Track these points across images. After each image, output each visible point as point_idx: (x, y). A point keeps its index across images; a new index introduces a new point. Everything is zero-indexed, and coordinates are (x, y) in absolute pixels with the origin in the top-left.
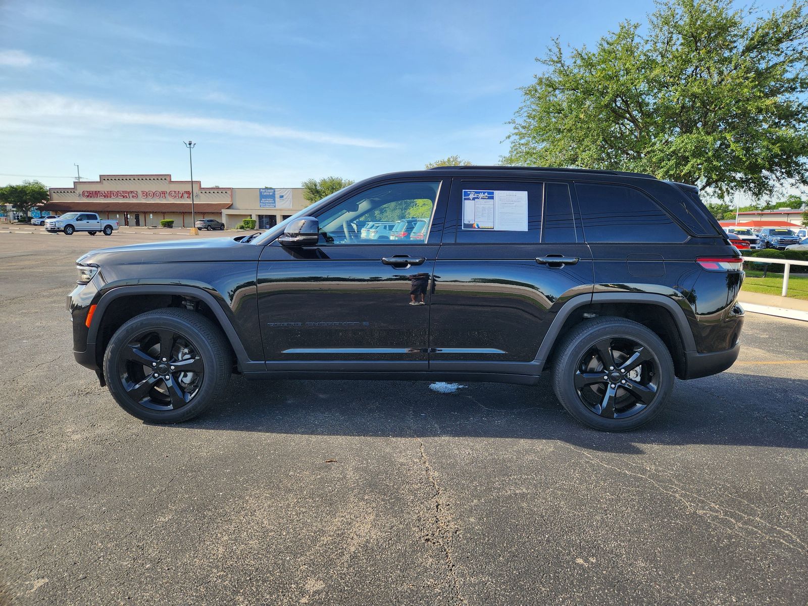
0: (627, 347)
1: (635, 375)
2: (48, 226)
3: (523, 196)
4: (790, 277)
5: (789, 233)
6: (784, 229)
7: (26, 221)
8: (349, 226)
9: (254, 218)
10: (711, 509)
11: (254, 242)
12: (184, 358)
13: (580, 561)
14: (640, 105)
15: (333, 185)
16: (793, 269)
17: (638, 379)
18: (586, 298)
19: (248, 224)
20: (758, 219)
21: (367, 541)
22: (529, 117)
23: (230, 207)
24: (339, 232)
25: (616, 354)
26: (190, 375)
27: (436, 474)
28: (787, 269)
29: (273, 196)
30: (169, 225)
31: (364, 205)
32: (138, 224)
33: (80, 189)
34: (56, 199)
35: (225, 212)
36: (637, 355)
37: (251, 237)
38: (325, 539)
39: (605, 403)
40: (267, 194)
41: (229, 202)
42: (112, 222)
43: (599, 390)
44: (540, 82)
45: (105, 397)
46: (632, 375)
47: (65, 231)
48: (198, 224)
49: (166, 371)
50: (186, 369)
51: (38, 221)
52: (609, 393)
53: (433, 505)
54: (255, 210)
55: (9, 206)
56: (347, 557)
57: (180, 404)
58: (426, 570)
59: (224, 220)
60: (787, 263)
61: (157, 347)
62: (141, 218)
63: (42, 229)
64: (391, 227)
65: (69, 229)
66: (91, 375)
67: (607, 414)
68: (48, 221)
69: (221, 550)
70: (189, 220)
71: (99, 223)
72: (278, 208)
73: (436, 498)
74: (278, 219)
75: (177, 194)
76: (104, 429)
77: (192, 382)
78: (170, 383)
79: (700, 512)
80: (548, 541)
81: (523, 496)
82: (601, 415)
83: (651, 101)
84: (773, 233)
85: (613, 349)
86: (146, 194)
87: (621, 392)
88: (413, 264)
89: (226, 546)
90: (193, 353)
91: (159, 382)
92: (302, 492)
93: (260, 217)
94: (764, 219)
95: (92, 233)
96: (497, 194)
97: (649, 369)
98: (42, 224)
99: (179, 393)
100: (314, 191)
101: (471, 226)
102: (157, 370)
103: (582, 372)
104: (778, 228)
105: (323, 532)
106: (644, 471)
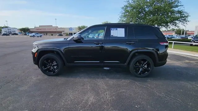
0: (145, 60)
1: (146, 66)
2: (30, 36)
3: (124, 29)
4: (174, 45)
5: (173, 36)
6: (171, 35)
7: (26, 34)
8: (87, 35)
9: (68, 33)
10: (162, 94)
11: (68, 40)
12: (55, 63)
13: (136, 106)
14: (145, 11)
15: (84, 27)
16: (174, 43)
17: (146, 67)
18: (137, 51)
19: (67, 35)
20: (166, 33)
21: (92, 102)
22: (122, 13)
23: (64, 31)
24: (85, 37)
25: (142, 62)
26: (56, 67)
27: (106, 87)
28: (173, 43)
29: (72, 29)
30: (52, 35)
31: (90, 31)
32: (46, 35)
33: (35, 29)
34: (31, 30)
35: (63, 32)
36: (146, 62)
37: (67, 38)
38: (84, 101)
39: (140, 72)
40: (71, 29)
41: (63, 30)
42: (42, 35)
43: (138, 69)
44: (125, 6)
45: (39, 71)
46: (145, 66)
47: (33, 36)
48: (58, 35)
49: (51, 66)
50: (55, 65)
51: (28, 35)
52: (141, 70)
53: (106, 94)
54: (68, 32)
55: (22, 32)
56: (88, 105)
57: (54, 72)
58: (105, 108)
59: (62, 34)
60: (173, 42)
61: (49, 61)
62: (47, 34)
63: (29, 36)
64: (95, 35)
65: (34, 36)
66: (36, 66)
67: (140, 74)
68: (30, 35)
69: (63, 104)
70: (56, 34)
71: (39, 35)
72: (73, 32)
73: (106, 92)
74: (73, 34)
75: (53, 29)
76: (40, 77)
77: (56, 68)
78: (52, 68)
79: (160, 95)
80: (129, 102)
81: (124, 92)
82: (139, 74)
83: (147, 9)
84: (169, 36)
85: (142, 61)
86: (48, 29)
87: (143, 70)
88: (100, 44)
89: (64, 103)
90: (56, 62)
91: (50, 68)
92: (79, 91)
93: (69, 33)
94: (167, 33)
95: (38, 37)
96: (118, 29)
97: (149, 65)
98: (29, 35)
99: (54, 70)
100: (80, 28)
101: (113, 36)
102: (49, 65)
103: (135, 66)
104: (170, 35)
105: (83, 100)
106: (148, 86)
